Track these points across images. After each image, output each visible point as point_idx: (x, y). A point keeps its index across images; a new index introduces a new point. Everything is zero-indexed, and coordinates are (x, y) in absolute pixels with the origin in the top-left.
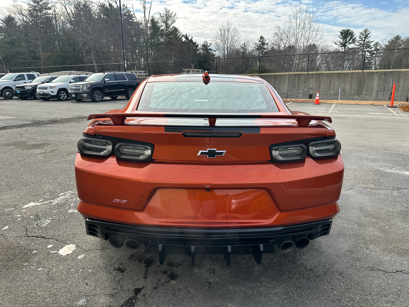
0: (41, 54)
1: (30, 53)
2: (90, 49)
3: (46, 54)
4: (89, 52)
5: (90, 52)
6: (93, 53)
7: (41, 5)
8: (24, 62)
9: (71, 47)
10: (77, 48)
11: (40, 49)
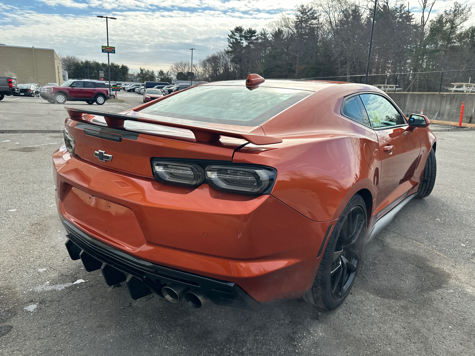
0: (297, 66)
1: (288, 66)
2: (346, 59)
3: (301, 67)
4: (343, 63)
5: (346, 63)
6: (349, 64)
7: (308, 16)
8: (280, 75)
9: (326, 58)
10: (332, 59)
11: (297, 61)
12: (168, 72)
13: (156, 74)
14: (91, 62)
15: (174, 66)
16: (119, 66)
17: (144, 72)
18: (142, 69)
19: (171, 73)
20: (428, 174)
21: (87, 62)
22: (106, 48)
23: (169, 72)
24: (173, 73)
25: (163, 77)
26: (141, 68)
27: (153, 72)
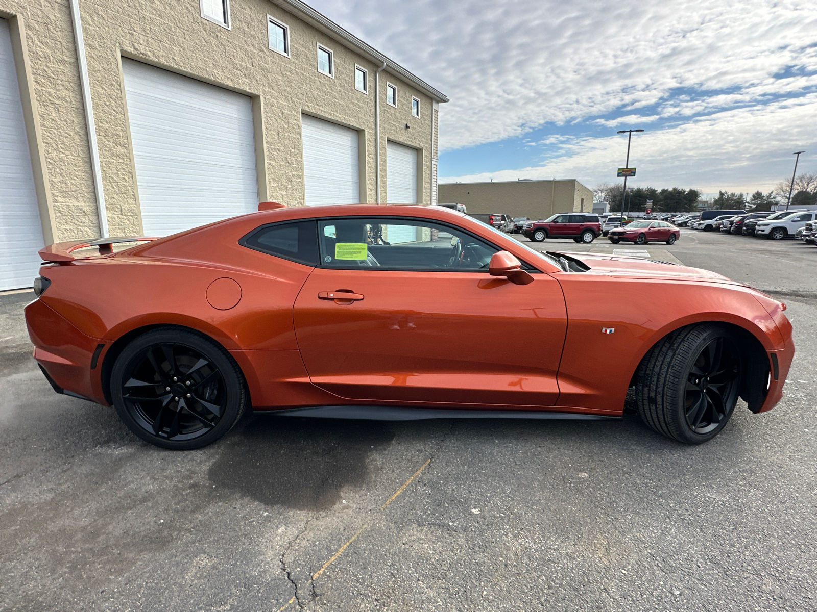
12: (772, 193)
13: (748, 198)
14: (644, 190)
15: (785, 182)
16: (685, 192)
17: (725, 196)
18: (723, 192)
19: (777, 194)
20: (657, 387)
21: (639, 191)
22: (623, 171)
23: (774, 193)
24: (782, 193)
25: (759, 202)
26: (720, 192)
27: (741, 196)
